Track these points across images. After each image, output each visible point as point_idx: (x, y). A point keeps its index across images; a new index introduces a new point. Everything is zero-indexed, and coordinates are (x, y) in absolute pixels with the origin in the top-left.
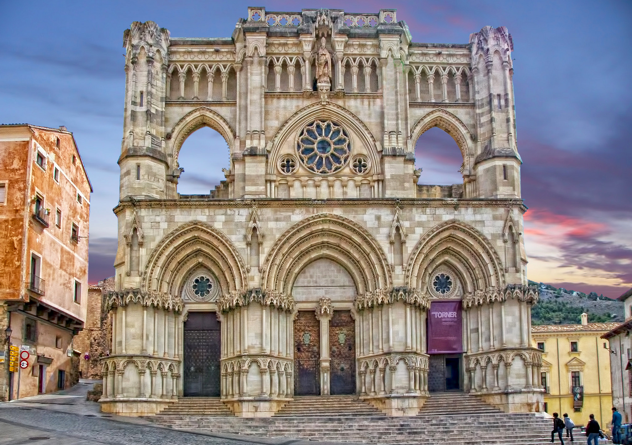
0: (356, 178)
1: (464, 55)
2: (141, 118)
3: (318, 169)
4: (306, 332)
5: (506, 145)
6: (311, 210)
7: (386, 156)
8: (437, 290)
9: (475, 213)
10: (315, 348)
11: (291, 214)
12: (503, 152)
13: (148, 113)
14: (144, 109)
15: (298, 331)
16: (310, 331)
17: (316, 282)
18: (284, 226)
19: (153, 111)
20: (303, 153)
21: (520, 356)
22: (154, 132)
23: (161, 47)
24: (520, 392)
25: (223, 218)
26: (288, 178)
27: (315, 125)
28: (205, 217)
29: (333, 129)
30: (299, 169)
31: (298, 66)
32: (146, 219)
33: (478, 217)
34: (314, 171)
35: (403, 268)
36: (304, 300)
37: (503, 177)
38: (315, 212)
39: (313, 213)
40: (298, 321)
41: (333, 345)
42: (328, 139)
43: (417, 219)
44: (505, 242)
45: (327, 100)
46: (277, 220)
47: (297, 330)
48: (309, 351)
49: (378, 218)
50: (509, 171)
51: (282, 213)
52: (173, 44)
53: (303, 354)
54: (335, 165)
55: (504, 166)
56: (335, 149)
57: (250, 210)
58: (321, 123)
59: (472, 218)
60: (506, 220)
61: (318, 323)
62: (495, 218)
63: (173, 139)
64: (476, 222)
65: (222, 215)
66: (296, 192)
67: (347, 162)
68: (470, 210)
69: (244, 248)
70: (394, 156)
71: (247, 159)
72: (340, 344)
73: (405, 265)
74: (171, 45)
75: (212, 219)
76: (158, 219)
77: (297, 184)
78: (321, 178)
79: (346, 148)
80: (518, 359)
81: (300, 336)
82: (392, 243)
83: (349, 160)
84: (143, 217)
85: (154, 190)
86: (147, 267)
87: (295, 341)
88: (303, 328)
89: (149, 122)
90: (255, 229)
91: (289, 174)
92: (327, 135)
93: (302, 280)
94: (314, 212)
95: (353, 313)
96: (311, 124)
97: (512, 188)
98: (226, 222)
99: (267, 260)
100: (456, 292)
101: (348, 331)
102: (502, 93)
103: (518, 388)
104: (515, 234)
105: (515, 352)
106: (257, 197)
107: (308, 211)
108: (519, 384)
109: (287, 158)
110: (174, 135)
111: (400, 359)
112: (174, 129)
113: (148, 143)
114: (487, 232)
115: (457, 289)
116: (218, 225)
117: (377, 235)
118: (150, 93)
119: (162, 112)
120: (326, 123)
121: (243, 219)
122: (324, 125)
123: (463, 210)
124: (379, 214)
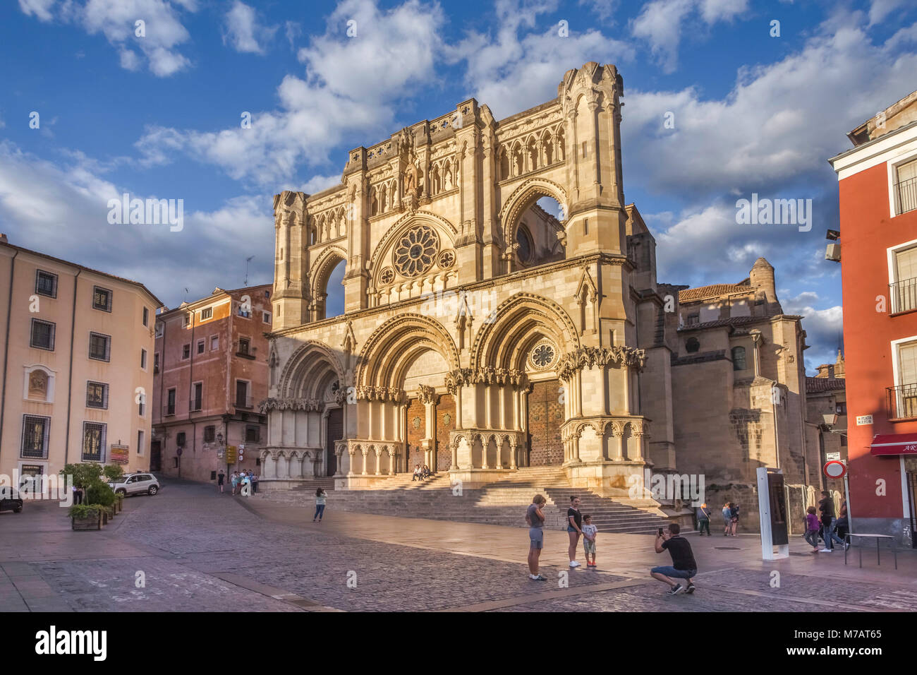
0: (441, 273)
2: (281, 269)
3: (411, 273)
4: (417, 417)
5: (590, 196)
6: (391, 312)
8: (537, 363)
10: (424, 431)
13: (285, 264)
15: (410, 416)
16: (420, 415)
17: (421, 372)
20: (399, 262)
21: (591, 425)
25: (328, 333)
26: (385, 288)
27: (409, 234)
28: (317, 335)
29: (424, 233)
30: (395, 278)
34: (408, 276)
35: (468, 350)
36: (412, 389)
38: (395, 314)
40: (410, 408)
42: (420, 244)
44: (578, 303)
46: (366, 326)
48: (419, 434)
50: (591, 224)
51: (370, 321)
53: (414, 437)
54: (425, 266)
55: (585, 220)
56: (426, 251)
57: (348, 322)
58: (413, 231)
59: (541, 286)
60: (581, 280)
62: (568, 280)
64: (545, 289)
65: (328, 330)
67: (435, 260)
68: (539, 279)
72: (445, 425)
73: (470, 347)
74: (306, 204)
75: (321, 336)
76: (288, 343)
77: (394, 291)
78: (413, 281)
79: (434, 247)
80: (589, 429)
81: (412, 421)
82: (458, 328)
84: (279, 344)
85: (291, 321)
86: (281, 381)
87: (408, 426)
88: (414, 413)
90: (349, 338)
91: (387, 284)
92: (418, 241)
93: (410, 372)
94: (393, 314)
96: (406, 234)
98: (330, 336)
100: (557, 362)
101: (452, 412)
104: (592, 293)
106: (354, 311)
107: (389, 314)
108: (589, 457)
109: (386, 271)
110: (313, 274)
112: (312, 268)
114: (558, 298)
115: (558, 360)
116: (325, 341)
118: (287, 248)
120: (417, 230)
121: (342, 332)
122: (416, 233)
123: (531, 280)
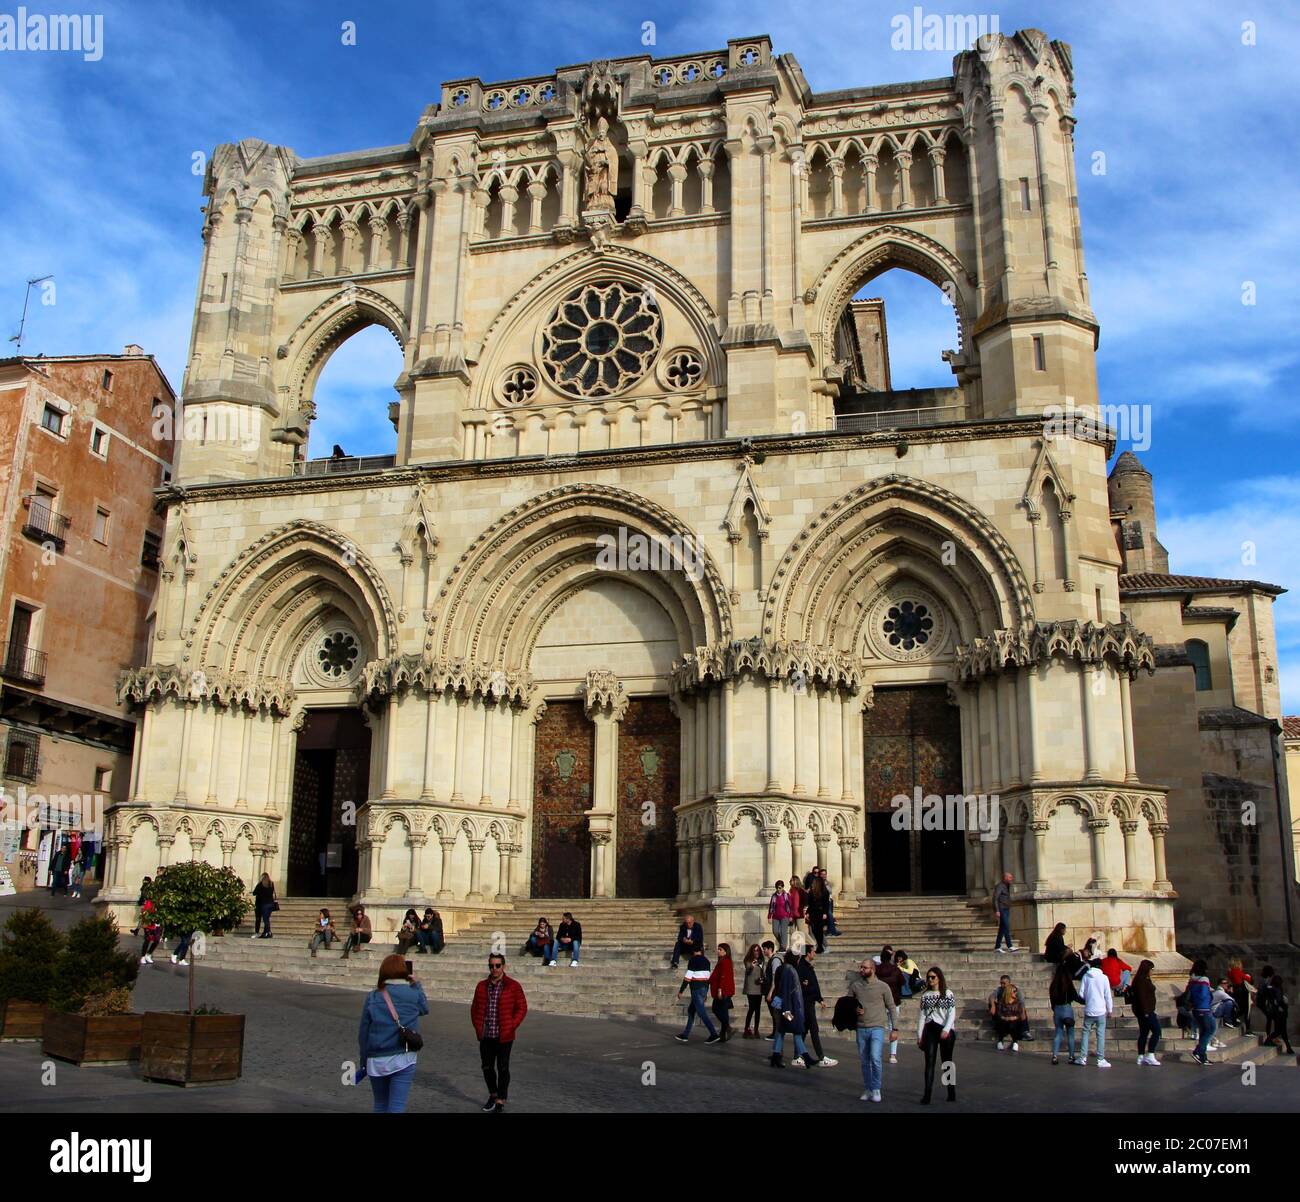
0: (671, 400)
1: (941, 105)
2: (218, 325)
3: (587, 386)
4: (566, 750)
5: (1041, 289)
6: (546, 478)
7: (730, 346)
8: (894, 641)
9: (949, 456)
10: (586, 787)
11: (502, 490)
12: (1030, 307)
13: (234, 315)
14: (226, 307)
15: (547, 746)
16: (573, 746)
17: (588, 634)
18: (485, 517)
19: (245, 308)
20: (555, 357)
21: (1075, 802)
22: (242, 348)
23: (273, 184)
24: (1070, 899)
25: (356, 510)
26: (515, 415)
27: (583, 296)
28: (320, 510)
29: (624, 300)
30: (542, 393)
31: (552, 181)
32: (204, 523)
33: (959, 465)
34: (578, 393)
35: (759, 595)
36: (558, 677)
37: (1033, 364)
38: (556, 482)
39: (551, 484)
40: (548, 725)
41: (630, 779)
42: (613, 321)
43: (799, 479)
44: (1032, 518)
45: (606, 242)
46: (470, 506)
47: (542, 746)
48: (571, 794)
49: (703, 485)
50: (1048, 350)
51: (481, 491)
52: (299, 174)
53: (556, 801)
54: (625, 375)
55: (1038, 339)
56: (628, 342)
57: (414, 487)
58: (597, 291)
59: (944, 467)
60: (1034, 467)
61: (590, 728)
62: (1006, 463)
63: (291, 357)
64: (953, 476)
65: (357, 503)
66: (533, 443)
67: (653, 366)
68: (938, 449)
69: (395, 571)
70: (749, 344)
71: (420, 385)
72: (645, 778)
73: (765, 587)
74: (295, 178)
76: (228, 521)
77: (535, 423)
78: (591, 407)
79: (653, 337)
80: (1067, 810)
81: (550, 758)
82: (732, 540)
83: (655, 362)
84: (200, 519)
85: (233, 465)
86: (197, 620)
87: (538, 771)
88: (558, 740)
89: (231, 330)
90: (422, 529)
91: (520, 404)
92: (609, 315)
93: (552, 632)
95: (674, 704)
96: (576, 295)
97: (1057, 388)
98: (363, 518)
99: (443, 594)
100: (943, 644)
101: (665, 745)
102: (1033, 176)
103: (1064, 887)
104: (1061, 500)
105: (1056, 793)
106: (435, 459)
107: (539, 482)
108: (1073, 878)
109: (518, 371)
110: (293, 350)
111: (744, 813)
112: (294, 335)
113: (227, 371)
114: (982, 498)
115: (946, 637)
117: (700, 524)
118: (241, 277)
119: (267, 307)
120: (608, 290)
121: (398, 509)
122: (603, 295)
124: (706, 475)
